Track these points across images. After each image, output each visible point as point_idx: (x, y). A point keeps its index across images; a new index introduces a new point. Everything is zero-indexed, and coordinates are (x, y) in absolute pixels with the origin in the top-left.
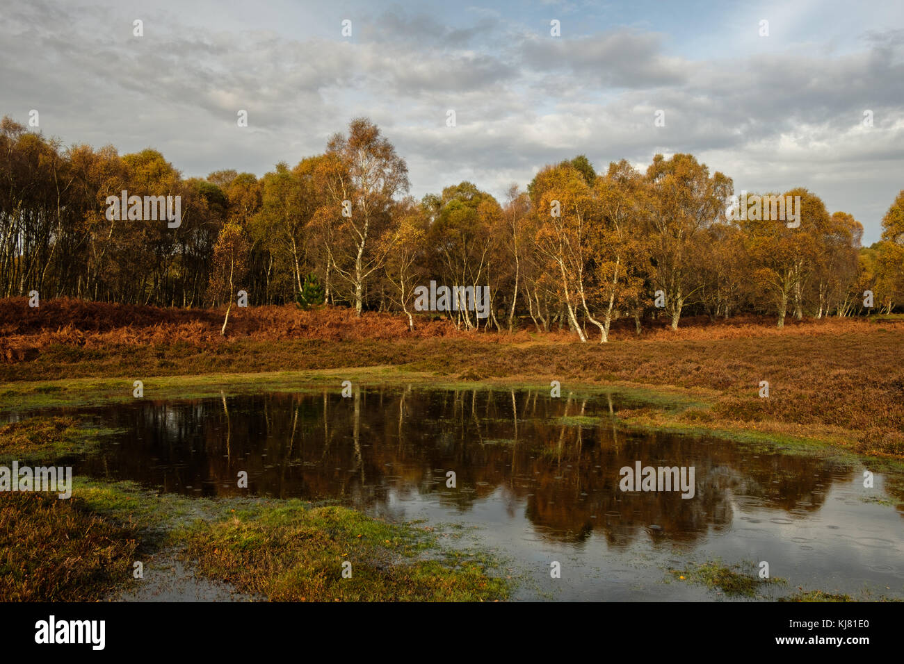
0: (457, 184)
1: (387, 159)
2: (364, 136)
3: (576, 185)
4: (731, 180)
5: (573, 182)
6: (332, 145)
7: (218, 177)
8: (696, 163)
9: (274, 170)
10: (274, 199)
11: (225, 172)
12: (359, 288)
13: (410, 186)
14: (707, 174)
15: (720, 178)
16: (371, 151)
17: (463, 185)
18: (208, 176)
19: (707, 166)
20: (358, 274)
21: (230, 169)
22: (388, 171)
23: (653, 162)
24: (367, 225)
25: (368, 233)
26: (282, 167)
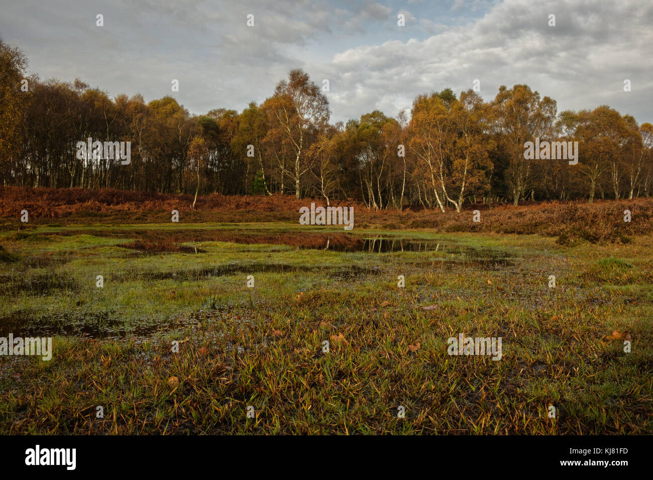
0: (371, 112)
1: (315, 96)
2: (299, 81)
3: (437, 108)
4: (556, 102)
5: (435, 106)
6: (279, 88)
7: (214, 113)
8: (530, 90)
9: (248, 107)
10: (247, 125)
11: (218, 110)
12: (298, 182)
13: (330, 113)
14: (539, 98)
15: (548, 101)
16: (305, 91)
17: (374, 113)
18: (208, 113)
19: (538, 92)
20: (297, 173)
21: (222, 108)
22: (315, 103)
23: (499, 91)
24: (302, 140)
25: (302, 145)
26: (252, 105)
